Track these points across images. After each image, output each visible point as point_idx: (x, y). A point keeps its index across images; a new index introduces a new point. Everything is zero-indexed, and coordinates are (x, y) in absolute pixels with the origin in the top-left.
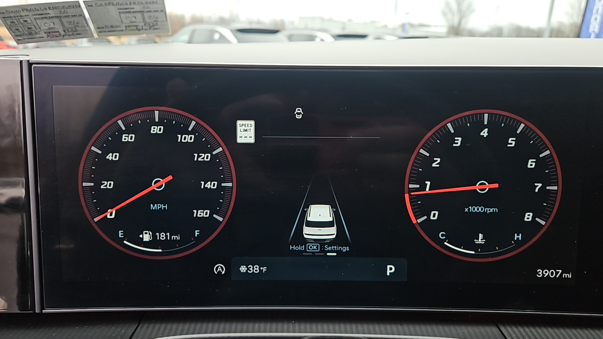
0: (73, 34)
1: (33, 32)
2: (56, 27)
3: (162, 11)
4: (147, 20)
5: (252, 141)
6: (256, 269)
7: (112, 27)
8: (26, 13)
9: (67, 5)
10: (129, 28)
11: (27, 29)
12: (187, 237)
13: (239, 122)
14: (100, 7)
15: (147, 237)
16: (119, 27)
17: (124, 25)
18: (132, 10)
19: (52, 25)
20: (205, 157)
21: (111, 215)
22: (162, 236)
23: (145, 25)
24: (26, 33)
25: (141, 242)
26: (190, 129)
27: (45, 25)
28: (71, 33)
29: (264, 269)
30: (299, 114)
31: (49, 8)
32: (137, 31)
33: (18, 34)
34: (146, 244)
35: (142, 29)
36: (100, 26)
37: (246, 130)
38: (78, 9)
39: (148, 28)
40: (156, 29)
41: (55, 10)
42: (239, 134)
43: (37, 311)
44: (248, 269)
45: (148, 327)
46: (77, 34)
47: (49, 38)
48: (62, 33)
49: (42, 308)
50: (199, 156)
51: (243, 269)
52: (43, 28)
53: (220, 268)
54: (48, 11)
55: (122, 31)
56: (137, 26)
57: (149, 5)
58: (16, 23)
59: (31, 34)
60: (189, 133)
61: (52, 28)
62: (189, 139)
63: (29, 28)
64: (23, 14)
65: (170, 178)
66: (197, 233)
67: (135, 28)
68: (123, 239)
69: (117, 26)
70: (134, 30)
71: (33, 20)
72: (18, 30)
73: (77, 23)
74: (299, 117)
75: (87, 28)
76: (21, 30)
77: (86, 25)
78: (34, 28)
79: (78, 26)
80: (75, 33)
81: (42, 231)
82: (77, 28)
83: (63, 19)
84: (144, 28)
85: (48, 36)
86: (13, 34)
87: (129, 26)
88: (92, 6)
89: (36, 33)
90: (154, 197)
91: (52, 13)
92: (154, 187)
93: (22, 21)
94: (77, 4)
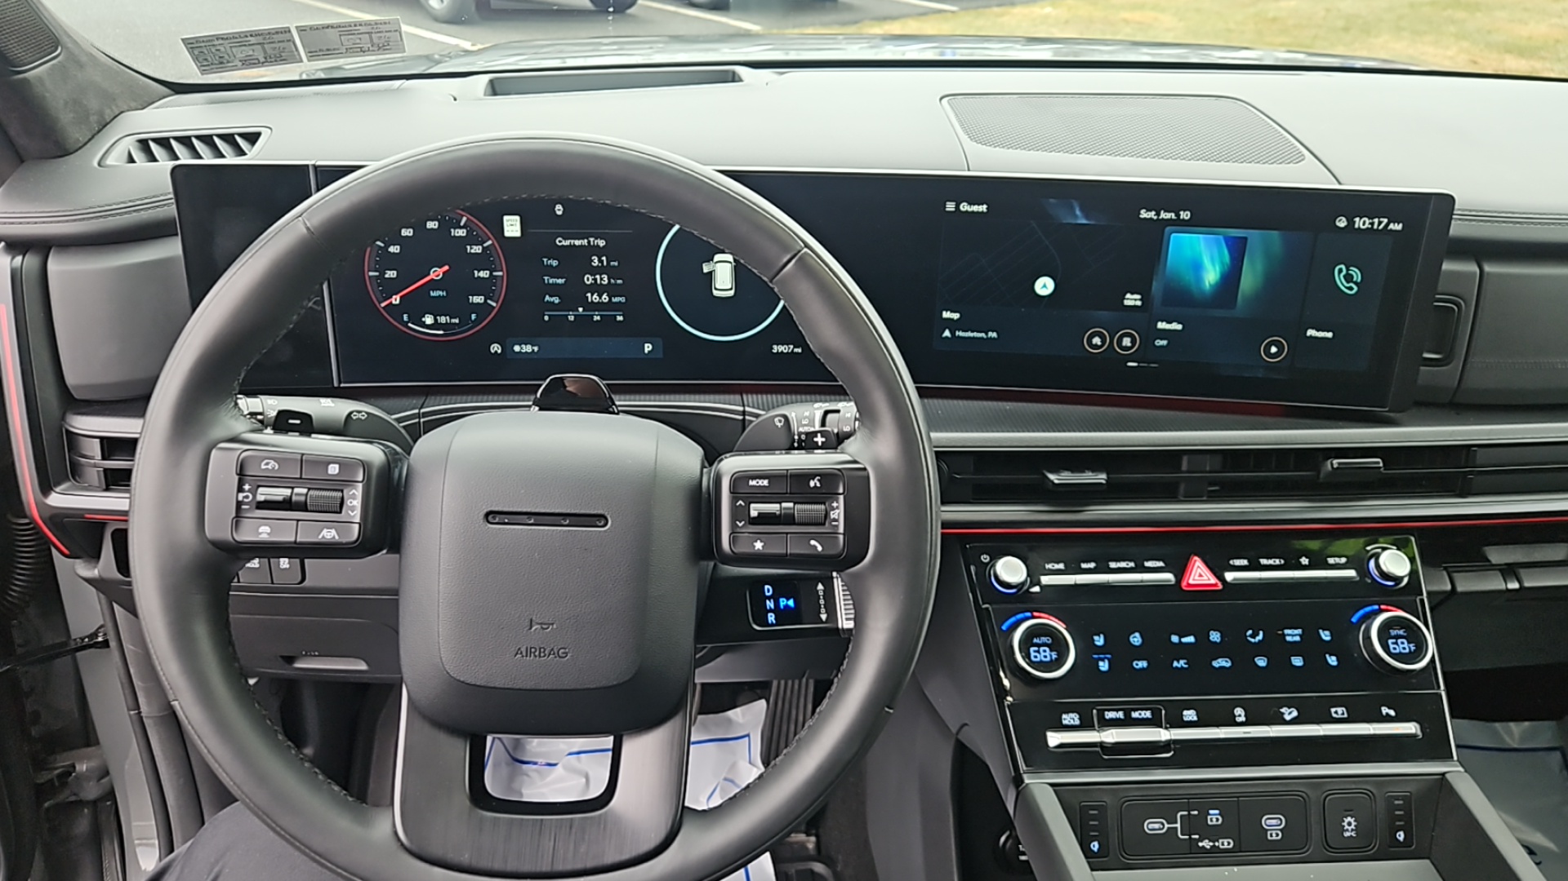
0: (276, 61)
1: (225, 61)
2: (256, 54)
3: (396, 31)
4: (375, 41)
5: (518, 234)
6: (528, 348)
7: (328, 50)
8: (221, 42)
9: (273, 31)
10: (351, 51)
11: (217, 58)
12: (465, 320)
13: (506, 218)
14: (317, 31)
15: (429, 320)
16: (338, 49)
17: (345, 47)
18: (356, 32)
19: (251, 53)
20: (477, 249)
21: (396, 300)
22: (443, 320)
23: (372, 46)
24: (216, 62)
25: (424, 325)
26: (462, 224)
27: (241, 53)
28: (273, 60)
29: (536, 349)
30: (559, 210)
31: (251, 36)
32: (362, 53)
33: (205, 63)
34: (428, 327)
35: (369, 50)
36: (313, 50)
37: (512, 225)
38: (288, 34)
39: (376, 49)
40: (387, 49)
41: (258, 37)
42: (506, 228)
43: (336, 384)
44: (522, 348)
45: (435, 399)
46: (281, 60)
47: (244, 66)
48: (262, 60)
49: (340, 382)
50: (471, 248)
51: (517, 348)
52: (239, 56)
53: (496, 348)
54: (250, 38)
55: (342, 53)
56: (361, 48)
57: (379, 26)
58: (206, 52)
59: (221, 63)
60: (461, 228)
61: (250, 56)
62: (461, 233)
63: (220, 57)
64: (216, 42)
65: (446, 268)
66: (473, 317)
67: (359, 50)
68: (408, 322)
69: (334, 49)
70: (357, 52)
71: (228, 49)
72: (206, 60)
73: (284, 48)
74: (559, 213)
75: (296, 53)
76: (209, 59)
77: (294, 50)
78: (226, 57)
79: (283, 52)
80: (278, 59)
81: (335, 315)
82: (283, 54)
83: (266, 46)
84: (371, 49)
85: (243, 64)
86: (199, 64)
87: (351, 48)
88: (305, 30)
89: (228, 62)
90: (434, 285)
91: (253, 40)
92: (432, 276)
93: (213, 50)
94: (287, 30)
